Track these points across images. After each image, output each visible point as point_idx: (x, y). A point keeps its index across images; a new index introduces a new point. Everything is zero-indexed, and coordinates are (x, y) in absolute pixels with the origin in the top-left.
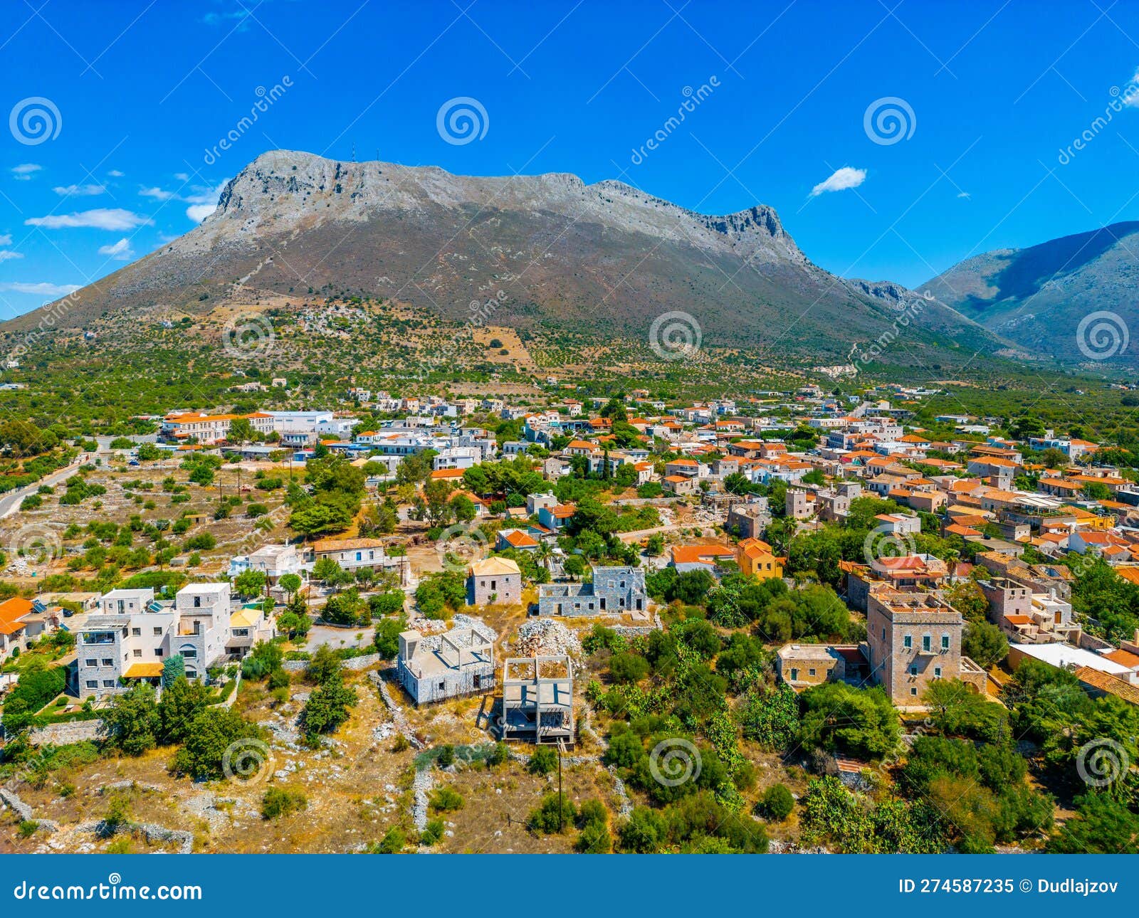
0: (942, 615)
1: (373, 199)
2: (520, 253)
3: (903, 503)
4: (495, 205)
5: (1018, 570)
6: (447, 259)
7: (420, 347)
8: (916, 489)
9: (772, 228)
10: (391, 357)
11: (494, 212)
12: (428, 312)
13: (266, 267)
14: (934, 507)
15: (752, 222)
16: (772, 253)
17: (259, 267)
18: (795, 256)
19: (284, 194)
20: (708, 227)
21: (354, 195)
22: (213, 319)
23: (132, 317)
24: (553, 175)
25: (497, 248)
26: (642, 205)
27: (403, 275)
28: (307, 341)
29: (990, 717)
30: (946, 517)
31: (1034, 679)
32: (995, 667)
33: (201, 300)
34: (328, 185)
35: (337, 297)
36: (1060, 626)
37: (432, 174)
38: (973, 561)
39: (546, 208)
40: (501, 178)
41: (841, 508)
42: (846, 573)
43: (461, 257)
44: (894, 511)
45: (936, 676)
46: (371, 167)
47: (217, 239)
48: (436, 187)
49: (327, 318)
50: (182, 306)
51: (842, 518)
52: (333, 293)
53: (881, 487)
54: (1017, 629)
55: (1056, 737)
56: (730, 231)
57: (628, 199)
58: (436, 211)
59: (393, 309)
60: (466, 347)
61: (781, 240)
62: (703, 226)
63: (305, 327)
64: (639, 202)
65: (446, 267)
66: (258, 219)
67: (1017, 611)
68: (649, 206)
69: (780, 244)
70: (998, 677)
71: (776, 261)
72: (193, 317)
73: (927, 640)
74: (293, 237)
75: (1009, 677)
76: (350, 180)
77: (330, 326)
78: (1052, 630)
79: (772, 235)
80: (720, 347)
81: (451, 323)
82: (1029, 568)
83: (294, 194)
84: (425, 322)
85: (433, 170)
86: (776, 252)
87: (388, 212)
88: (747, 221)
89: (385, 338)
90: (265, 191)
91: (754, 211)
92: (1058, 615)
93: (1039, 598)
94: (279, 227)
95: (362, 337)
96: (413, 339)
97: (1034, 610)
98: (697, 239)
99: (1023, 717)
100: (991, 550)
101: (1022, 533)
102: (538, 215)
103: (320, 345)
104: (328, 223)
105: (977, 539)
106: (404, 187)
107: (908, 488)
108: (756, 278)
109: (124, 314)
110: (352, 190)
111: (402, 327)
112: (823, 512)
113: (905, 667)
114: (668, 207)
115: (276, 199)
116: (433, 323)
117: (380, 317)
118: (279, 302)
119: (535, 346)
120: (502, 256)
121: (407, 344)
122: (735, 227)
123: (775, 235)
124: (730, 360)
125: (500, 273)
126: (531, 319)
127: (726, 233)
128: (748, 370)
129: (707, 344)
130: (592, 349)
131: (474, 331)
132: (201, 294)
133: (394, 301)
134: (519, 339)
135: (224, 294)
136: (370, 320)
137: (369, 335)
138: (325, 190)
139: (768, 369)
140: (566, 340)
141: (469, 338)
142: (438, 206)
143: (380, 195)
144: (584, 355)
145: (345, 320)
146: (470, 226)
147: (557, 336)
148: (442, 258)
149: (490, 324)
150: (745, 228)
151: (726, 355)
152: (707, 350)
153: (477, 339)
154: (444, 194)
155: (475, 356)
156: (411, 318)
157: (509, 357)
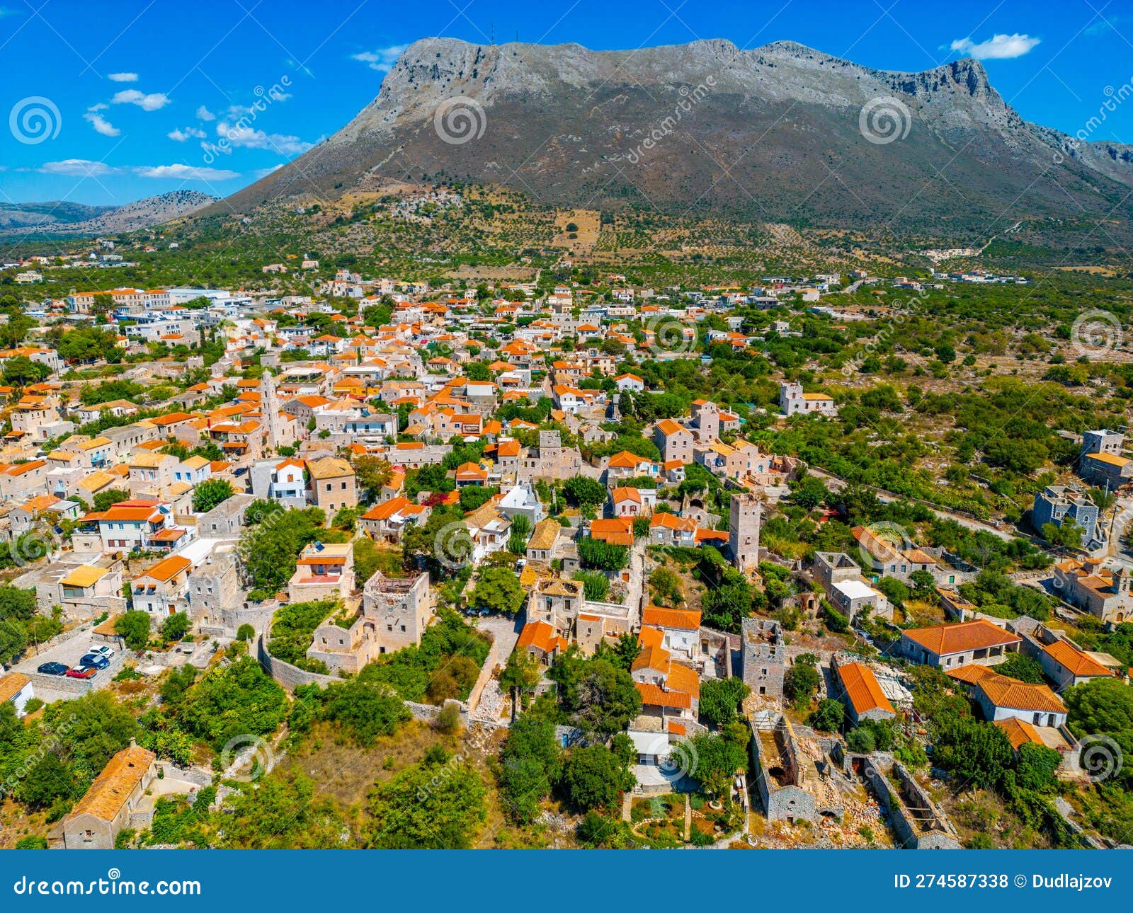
1: (502, 82)
2: (639, 131)
4: (627, 81)
6: (560, 142)
7: (499, 230)
9: (972, 84)
10: (461, 241)
11: (623, 88)
12: (522, 196)
13: (397, 155)
15: (950, 79)
16: (965, 116)
17: (391, 156)
18: (996, 117)
19: (427, 83)
20: (893, 88)
21: (486, 79)
22: (337, 206)
23: (282, 204)
24: (702, 42)
25: (616, 128)
26: (816, 67)
27: (511, 159)
28: (389, 227)
33: (336, 187)
34: (467, 71)
35: (444, 184)
37: (568, 52)
39: (682, 80)
40: (643, 50)
43: (575, 139)
46: (507, 49)
47: (362, 131)
48: (569, 65)
49: (417, 205)
50: (321, 195)
52: (443, 179)
56: (920, 92)
57: (800, 62)
58: (565, 92)
59: (491, 195)
60: (542, 232)
61: (982, 100)
62: (888, 87)
63: (394, 212)
64: (813, 64)
65: (557, 150)
66: (400, 109)
68: (824, 67)
69: (979, 104)
71: (968, 124)
72: (324, 204)
74: (425, 126)
76: (486, 64)
77: (417, 212)
79: (971, 94)
81: (540, 207)
83: (436, 82)
84: (515, 206)
85: (569, 47)
86: (970, 115)
87: (514, 96)
88: (943, 79)
89: (466, 222)
90: (411, 81)
91: (955, 66)
94: (417, 115)
95: (444, 222)
96: (497, 223)
102: (671, 88)
103: (398, 230)
106: (535, 67)
108: (934, 147)
109: (278, 202)
110: (486, 73)
111: (488, 212)
114: (847, 69)
115: (419, 88)
116: (523, 207)
117: (474, 202)
118: (392, 190)
119: (611, 230)
120: (618, 136)
121: (486, 229)
122: (926, 87)
123: (975, 94)
124: (824, 243)
125: (610, 153)
126: (624, 202)
127: (914, 94)
128: (831, 254)
129: (811, 225)
130: (670, 231)
131: (559, 214)
132: (338, 182)
133: (495, 185)
134: (599, 222)
135: (355, 183)
136: (462, 205)
137: (452, 220)
138: (463, 76)
139: (861, 252)
140: (647, 223)
141: (550, 222)
142: (567, 85)
143: (509, 77)
144: (655, 238)
145: (435, 206)
146: (594, 105)
147: (641, 219)
148: (555, 140)
149: (578, 207)
150: (939, 87)
151: (825, 237)
152: (805, 231)
153: (557, 223)
154: (576, 73)
155: (544, 240)
156: (504, 203)
157: (576, 241)
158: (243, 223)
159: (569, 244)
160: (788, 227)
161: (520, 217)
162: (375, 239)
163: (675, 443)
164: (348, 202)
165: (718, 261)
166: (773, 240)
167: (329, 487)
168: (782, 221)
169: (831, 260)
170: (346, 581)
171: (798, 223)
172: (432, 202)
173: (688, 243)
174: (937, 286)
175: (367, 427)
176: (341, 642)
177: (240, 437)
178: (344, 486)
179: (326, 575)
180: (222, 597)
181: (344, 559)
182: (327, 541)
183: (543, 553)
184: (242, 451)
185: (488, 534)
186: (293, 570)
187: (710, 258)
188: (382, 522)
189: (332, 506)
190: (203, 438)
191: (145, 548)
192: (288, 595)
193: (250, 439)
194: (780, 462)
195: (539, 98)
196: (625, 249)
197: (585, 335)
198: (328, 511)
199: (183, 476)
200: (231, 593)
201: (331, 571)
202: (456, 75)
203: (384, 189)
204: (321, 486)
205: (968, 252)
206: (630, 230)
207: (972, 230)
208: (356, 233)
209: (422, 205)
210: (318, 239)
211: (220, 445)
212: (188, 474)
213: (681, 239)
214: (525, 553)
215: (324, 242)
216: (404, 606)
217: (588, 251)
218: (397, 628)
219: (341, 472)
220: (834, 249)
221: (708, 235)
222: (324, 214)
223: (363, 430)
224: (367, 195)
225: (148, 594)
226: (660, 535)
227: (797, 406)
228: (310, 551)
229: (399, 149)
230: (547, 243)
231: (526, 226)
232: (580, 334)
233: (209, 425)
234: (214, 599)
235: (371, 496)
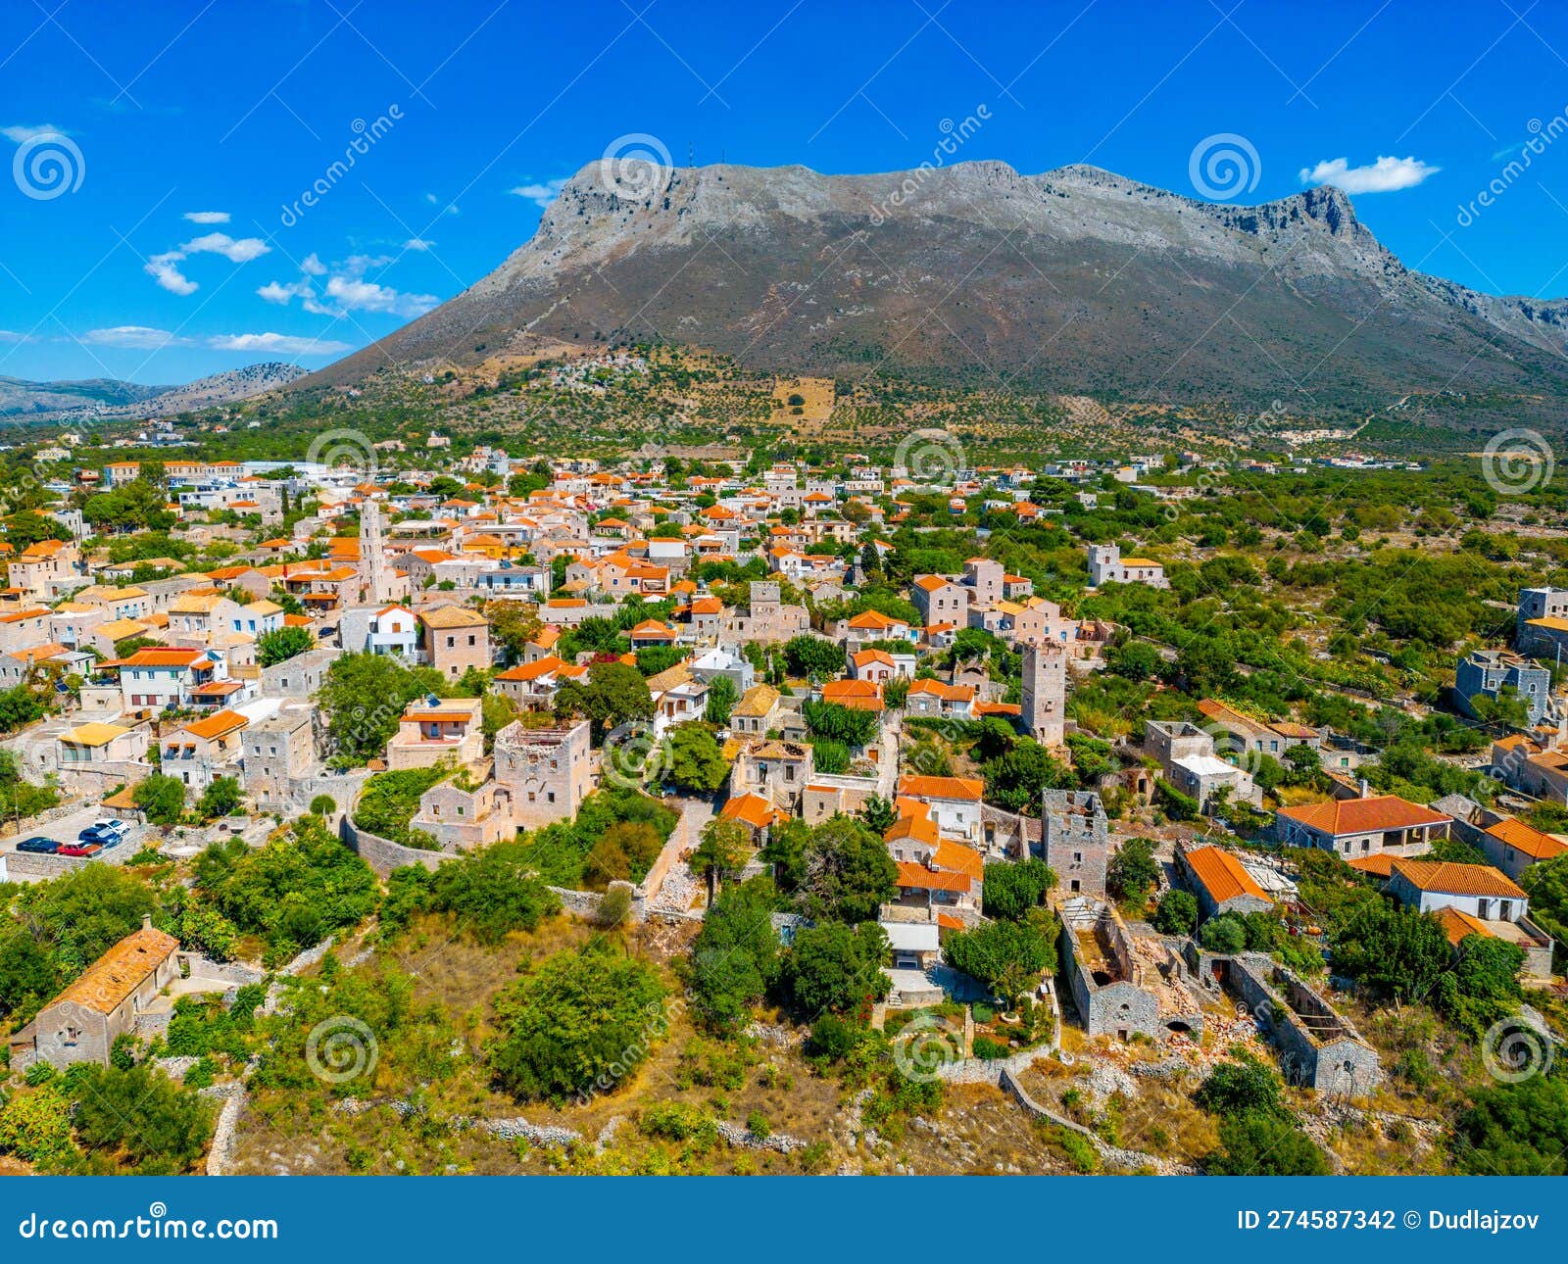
1: (703, 215)
2: (886, 277)
4: (869, 213)
6: (780, 291)
7: (698, 404)
9: (1333, 219)
10: (646, 416)
11: (863, 223)
12: (728, 360)
13: (560, 308)
15: (1302, 213)
16: (1324, 260)
17: (552, 309)
18: (1369, 261)
19: (603, 216)
20: (1227, 225)
21: (682, 211)
22: (478, 372)
23: (403, 372)
24: (969, 165)
25: (855, 273)
26: (1122, 197)
27: (714, 313)
28: (547, 398)
33: (478, 350)
34: (656, 201)
35: (623, 344)
37: (791, 176)
39: (944, 212)
40: (890, 175)
43: (800, 287)
46: (710, 173)
47: (514, 278)
48: (793, 193)
49: (587, 370)
50: (456, 359)
52: (622, 338)
56: (1263, 229)
57: (1100, 191)
58: (786, 228)
59: (686, 359)
60: (755, 407)
61: (1348, 239)
62: (1220, 224)
63: (555, 379)
64: (1119, 195)
65: (776, 300)
66: (566, 249)
68: (1132, 199)
69: (1344, 245)
71: (1329, 271)
72: (460, 370)
74: (599, 270)
76: (682, 192)
77: (586, 380)
79: (1333, 232)
81: (753, 374)
83: (615, 215)
84: (720, 374)
85: (792, 171)
86: (1332, 259)
87: (718, 232)
88: (1294, 213)
89: (653, 393)
90: (581, 213)
91: (1309, 197)
94: (585, 259)
95: (623, 393)
96: (694, 395)
98: (1201, 244)
102: (928, 222)
103: (560, 403)
104: (643, 250)
106: (746, 195)
108: (1285, 301)
109: (398, 370)
110: (681, 204)
111: (682, 380)
114: (1163, 201)
115: (592, 222)
116: (730, 375)
117: (664, 368)
118: (553, 353)
119: (849, 403)
120: (858, 283)
121: (679, 401)
122: (1272, 223)
123: (1338, 232)
124: (1140, 421)
125: (849, 307)
126: (865, 367)
127: (1256, 232)
128: (1150, 434)
129: (1121, 398)
130: (929, 406)
131: (778, 384)
132: (480, 344)
133: (692, 347)
134: (833, 394)
135: (503, 343)
136: (647, 371)
137: (634, 390)
138: (651, 207)
139: (1192, 433)
140: (899, 394)
141: (766, 393)
142: (789, 219)
143: (714, 209)
144: (909, 413)
145: (610, 372)
146: (825, 243)
147: (889, 389)
148: (773, 289)
149: (803, 374)
150: (1289, 224)
151: (1141, 414)
152: (1114, 406)
153: (775, 395)
154: (800, 202)
155: (758, 416)
156: (704, 368)
157: (802, 417)
158: (349, 397)
159: (793, 421)
160: (1090, 401)
161: (726, 387)
162: (528, 414)
163: (941, 602)
164: (494, 367)
165: (996, 441)
166: (1070, 417)
167: (451, 641)
168: (1082, 393)
169: (1151, 441)
170: (470, 745)
171: (1104, 395)
172: (606, 366)
173: (953, 421)
174: (1298, 470)
175: (507, 581)
176: (460, 810)
177: (328, 586)
178: (472, 640)
179: (441, 738)
180: (290, 763)
181: (469, 715)
182: (444, 696)
183: (755, 722)
184: (330, 604)
185: (675, 700)
186: (394, 730)
187: (984, 439)
188: (525, 684)
189: (454, 669)
190: (276, 590)
191: (184, 706)
192: (386, 763)
193: (343, 591)
194: (1091, 629)
195: (752, 234)
196: (868, 426)
197: (815, 507)
198: (448, 675)
199: (245, 625)
200: (303, 761)
201: (449, 733)
202: (642, 205)
203: (543, 351)
204: (439, 639)
205: (1338, 434)
206: (875, 404)
207: (1342, 407)
208: (503, 406)
209: (593, 370)
210: (450, 414)
211: (299, 599)
212: (252, 623)
213: (944, 416)
214: (729, 725)
215: (459, 417)
216: (554, 764)
217: (818, 429)
218: (541, 798)
219: (468, 622)
220: (1154, 429)
221: (981, 410)
222: (460, 384)
223: (502, 585)
224: (519, 360)
225: (185, 757)
226: (922, 707)
227: (1112, 574)
228: (420, 707)
229: (564, 301)
230: (762, 419)
231: (734, 398)
232: (807, 505)
233: (285, 574)
234: (278, 764)
235: (510, 654)
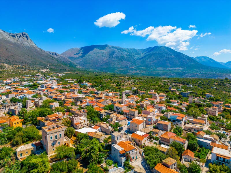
0: (59, 129)
3: (56, 99)
5: (78, 112)
8: (58, 96)
14: (62, 100)
18: (33, 45)
29: (70, 152)
30: (64, 102)
31: (80, 138)
32: (73, 136)
36: (85, 123)
38: (69, 111)
41: (41, 103)
42: (39, 120)
44: (53, 102)
45: (59, 144)
51: (41, 105)
53: (51, 97)
54: (77, 126)
55: (84, 152)
56: (16, 37)
61: (30, 41)
62: (9, 35)
67: (77, 122)
70: (73, 138)
73: (56, 136)
75: (75, 138)
78: (84, 124)
79: (27, 39)
80: (15, 65)
82: (80, 111)
86: (29, 44)
88: (21, 35)
91: (22, 33)
92: (85, 120)
93: (81, 118)
97: (80, 121)
98: (7, 38)
99: (77, 149)
100: (72, 108)
101: (79, 103)
105: (70, 106)
107: (57, 96)
112: (36, 105)
113: (51, 144)
122: (18, 37)
139: (28, 70)
150: (20, 37)
151: (17, 67)
152: (12, 65)
168: (4, 63)
171: (8, 63)
205: (47, 70)
220: (22, 69)
